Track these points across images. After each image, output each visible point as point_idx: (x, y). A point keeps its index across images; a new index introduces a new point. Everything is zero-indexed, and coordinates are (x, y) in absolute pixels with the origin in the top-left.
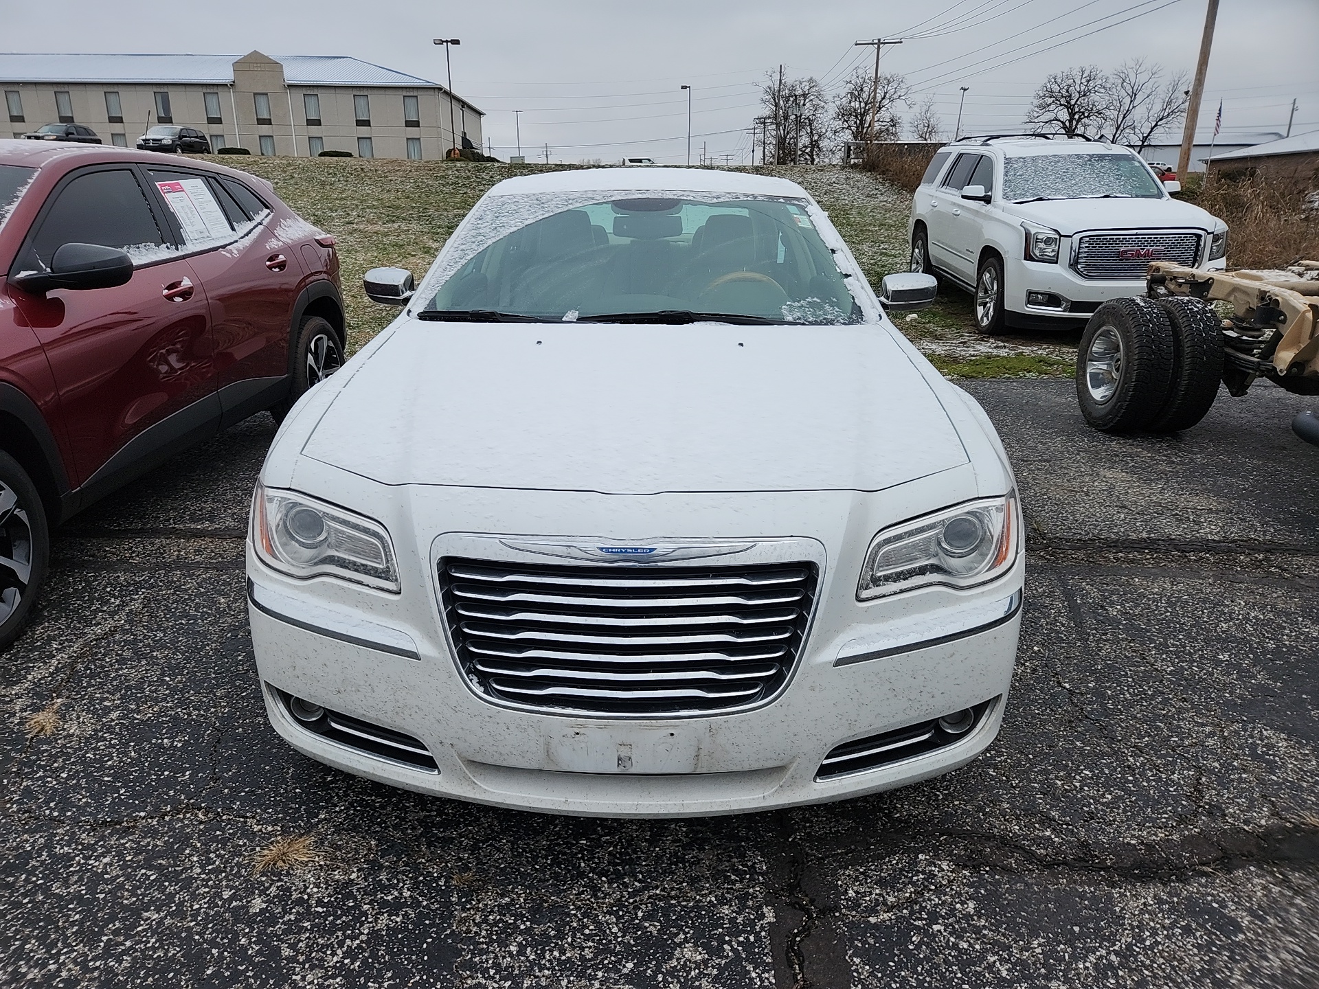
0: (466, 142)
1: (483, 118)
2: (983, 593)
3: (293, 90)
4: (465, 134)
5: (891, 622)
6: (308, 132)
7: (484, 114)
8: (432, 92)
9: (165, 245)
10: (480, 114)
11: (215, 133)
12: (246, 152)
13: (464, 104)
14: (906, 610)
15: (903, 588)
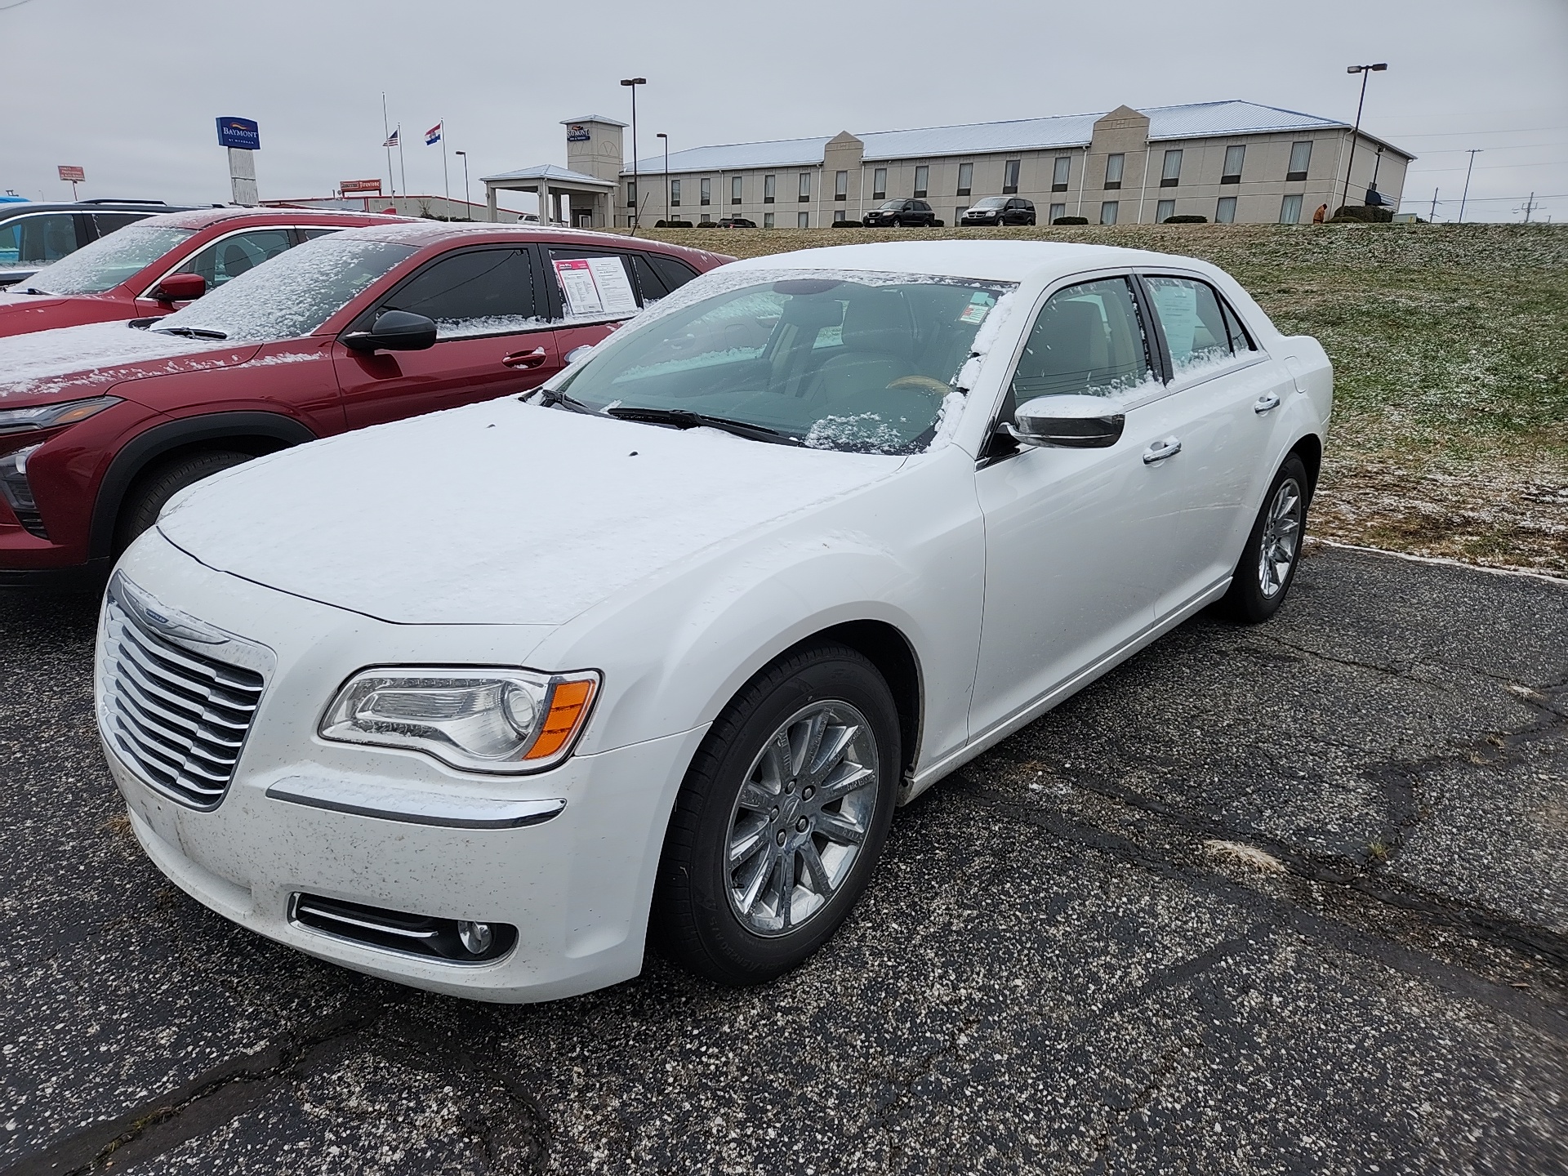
0: (1373, 197)
1: (1411, 164)
2: (480, 783)
3: (1155, 148)
4: (1374, 185)
5: (350, 773)
6: (1159, 195)
7: (1413, 158)
8: (1335, 135)
9: (534, 318)
10: (1407, 158)
11: (1056, 202)
12: (1083, 221)
13: (1381, 147)
14: (371, 766)
15: (375, 740)
